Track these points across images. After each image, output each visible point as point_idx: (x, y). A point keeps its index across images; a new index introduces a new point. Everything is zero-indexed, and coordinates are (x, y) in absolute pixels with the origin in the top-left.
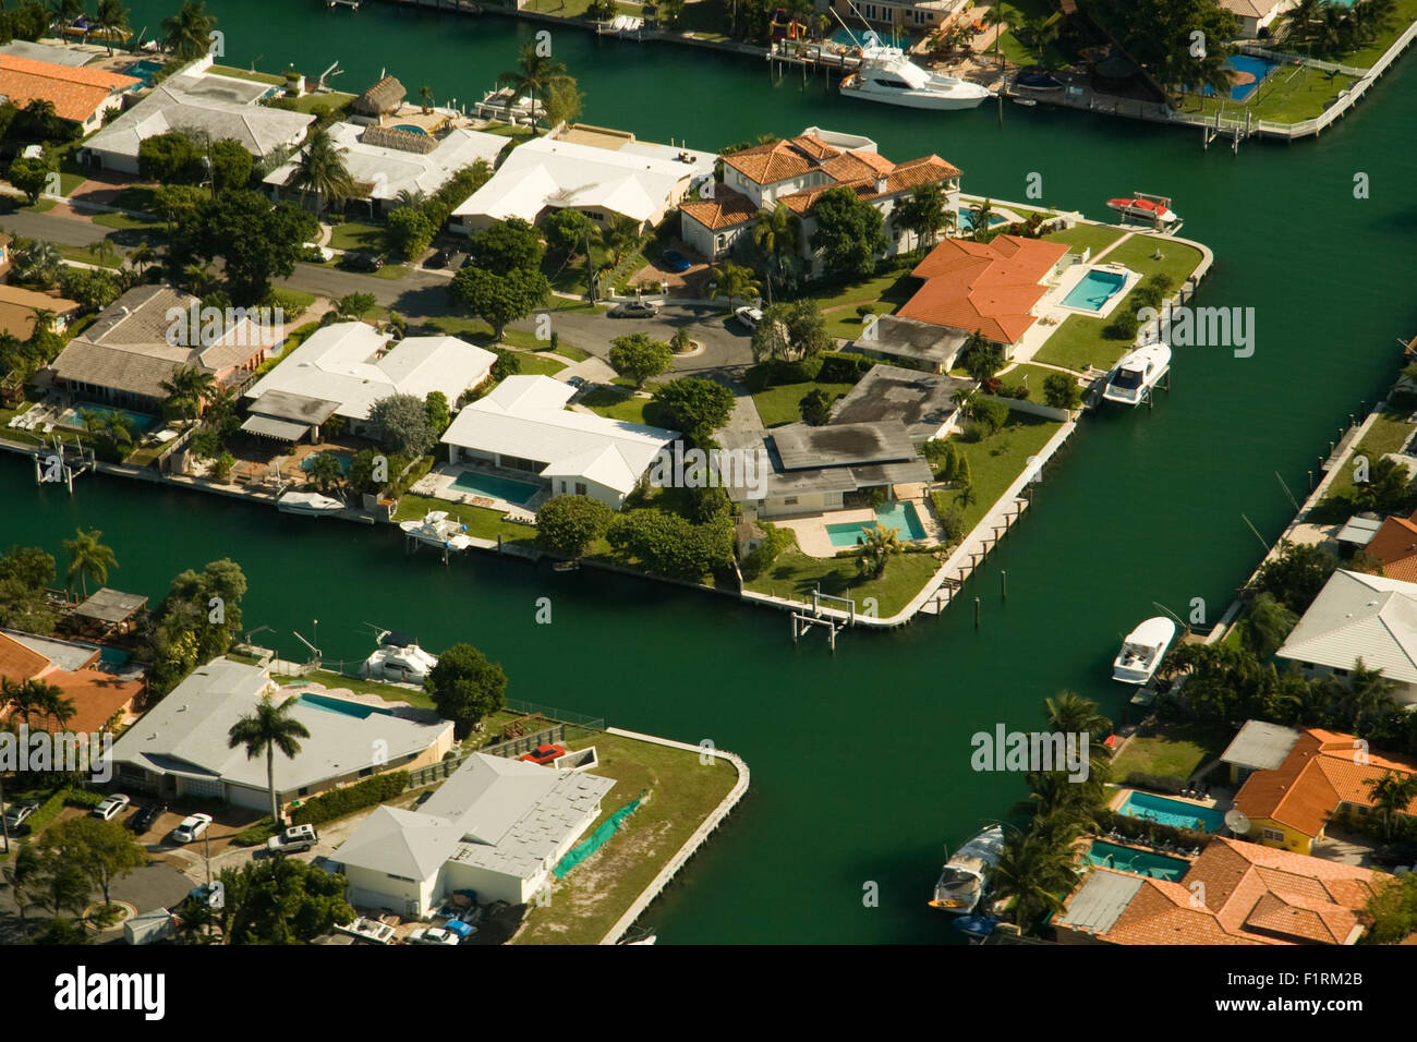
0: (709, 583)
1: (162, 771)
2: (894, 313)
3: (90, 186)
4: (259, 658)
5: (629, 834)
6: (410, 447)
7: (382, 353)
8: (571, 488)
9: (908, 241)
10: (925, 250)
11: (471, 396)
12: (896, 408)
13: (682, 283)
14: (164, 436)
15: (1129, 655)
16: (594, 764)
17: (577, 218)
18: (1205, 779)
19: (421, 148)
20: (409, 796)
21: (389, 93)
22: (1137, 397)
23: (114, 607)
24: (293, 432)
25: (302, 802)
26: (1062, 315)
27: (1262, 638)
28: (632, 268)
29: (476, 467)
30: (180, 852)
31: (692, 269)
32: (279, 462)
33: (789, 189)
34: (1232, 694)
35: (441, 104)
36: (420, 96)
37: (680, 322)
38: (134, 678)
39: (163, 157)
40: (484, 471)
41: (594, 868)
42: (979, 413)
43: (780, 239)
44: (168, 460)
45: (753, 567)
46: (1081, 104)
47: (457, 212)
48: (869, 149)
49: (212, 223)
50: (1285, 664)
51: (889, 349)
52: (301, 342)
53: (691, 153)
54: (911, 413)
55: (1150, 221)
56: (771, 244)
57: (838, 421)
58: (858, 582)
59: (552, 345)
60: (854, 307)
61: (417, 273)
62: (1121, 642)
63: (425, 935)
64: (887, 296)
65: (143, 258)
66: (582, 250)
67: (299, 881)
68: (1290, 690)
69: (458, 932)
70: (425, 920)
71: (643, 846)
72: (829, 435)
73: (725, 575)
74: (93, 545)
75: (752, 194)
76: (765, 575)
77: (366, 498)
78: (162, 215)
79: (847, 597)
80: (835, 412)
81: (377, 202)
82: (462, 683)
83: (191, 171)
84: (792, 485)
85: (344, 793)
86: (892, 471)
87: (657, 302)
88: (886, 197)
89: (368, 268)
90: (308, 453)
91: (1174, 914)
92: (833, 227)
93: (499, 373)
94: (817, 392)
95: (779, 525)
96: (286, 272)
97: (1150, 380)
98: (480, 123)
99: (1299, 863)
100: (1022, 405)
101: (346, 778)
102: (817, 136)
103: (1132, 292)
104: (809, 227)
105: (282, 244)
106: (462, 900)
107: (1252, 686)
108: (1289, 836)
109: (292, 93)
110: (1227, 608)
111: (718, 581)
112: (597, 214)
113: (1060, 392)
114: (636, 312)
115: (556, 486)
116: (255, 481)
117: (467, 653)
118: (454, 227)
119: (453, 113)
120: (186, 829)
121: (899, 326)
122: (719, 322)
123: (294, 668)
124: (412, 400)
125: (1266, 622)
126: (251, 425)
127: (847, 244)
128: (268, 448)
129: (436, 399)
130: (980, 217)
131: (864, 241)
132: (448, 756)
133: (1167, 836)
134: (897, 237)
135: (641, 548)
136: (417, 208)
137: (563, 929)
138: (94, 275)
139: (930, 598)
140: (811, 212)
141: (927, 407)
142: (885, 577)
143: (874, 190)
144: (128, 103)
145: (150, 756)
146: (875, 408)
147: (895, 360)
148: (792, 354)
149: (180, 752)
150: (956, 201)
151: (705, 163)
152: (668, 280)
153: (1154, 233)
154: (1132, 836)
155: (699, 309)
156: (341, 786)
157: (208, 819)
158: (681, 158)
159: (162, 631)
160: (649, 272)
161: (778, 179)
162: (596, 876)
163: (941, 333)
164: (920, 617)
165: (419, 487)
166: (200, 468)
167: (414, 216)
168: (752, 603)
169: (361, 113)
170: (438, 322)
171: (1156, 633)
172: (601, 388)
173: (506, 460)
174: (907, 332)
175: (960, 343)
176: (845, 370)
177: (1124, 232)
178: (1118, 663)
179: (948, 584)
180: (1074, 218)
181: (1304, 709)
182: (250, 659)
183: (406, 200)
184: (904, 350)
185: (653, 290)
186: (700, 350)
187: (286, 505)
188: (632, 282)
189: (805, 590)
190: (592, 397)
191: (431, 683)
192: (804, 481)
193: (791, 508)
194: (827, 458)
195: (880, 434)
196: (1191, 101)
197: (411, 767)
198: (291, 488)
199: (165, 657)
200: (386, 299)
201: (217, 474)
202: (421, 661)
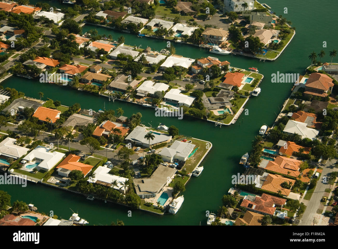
0: (202, 118)
1: (134, 141)
2: (222, 82)
3: (110, 60)
4: (143, 126)
5: (197, 152)
6: (160, 98)
7: (154, 85)
8: (182, 105)
9: (223, 72)
10: (225, 74)
11: (167, 91)
12: (225, 95)
13: (192, 77)
14: (126, 95)
15: (261, 130)
16: (191, 142)
17: (178, 67)
18: (274, 147)
19: (155, 57)
20: (167, 146)
21: (149, 49)
22: (257, 95)
23: (123, 118)
24: (144, 95)
25: (153, 146)
26: (245, 83)
27: (281, 129)
28: (185, 75)
29: (168, 101)
30: (137, 152)
31: (193, 75)
32: (141, 99)
33: (207, 65)
34: (277, 136)
35: (156, 51)
36: (153, 50)
37: (192, 82)
38: (128, 128)
39: (121, 57)
40: (169, 102)
41: (193, 157)
42: (236, 96)
43: (207, 71)
44: (127, 98)
45: (209, 116)
46: (242, 55)
47: (161, 66)
48: (217, 60)
49: (130, 66)
50: (284, 132)
51: (223, 87)
52: (142, 83)
53: (191, 59)
54: (227, 96)
55: (255, 71)
56: (205, 72)
57: (217, 97)
58: (223, 119)
59: (176, 85)
60: (217, 81)
61: (156, 74)
62: (260, 128)
63: (172, 165)
64: (220, 80)
65: (119, 71)
66: (178, 72)
67: (157, 157)
68: (285, 136)
69: (176, 165)
70: (172, 163)
71: (199, 154)
72: (217, 98)
73: (205, 117)
74: (121, 110)
75: (202, 65)
76: (210, 118)
77: (154, 105)
78: (121, 65)
79: (222, 121)
80: (217, 95)
81: (149, 64)
82: (173, 131)
83: (125, 59)
84: (213, 105)
85: (159, 145)
86: (226, 104)
87: (189, 79)
88: (220, 66)
89: (149, 73)
90: (145, 98)
91: (274, 166)
92: (214, 70)
93: (170, 88)
94: (214, 93)
95: (211, 111)
96: (140, 73)
97: (258, 93)
98: (161, 54)
99: (289, 159)
100: (241, 95)
101: (158, 143)
102: (210, 57)
103: (254, 80)
104: (210, 70)
105: (139, 69)
106: (176, 160)
107: (280, 135)
108: (287, 155)
109: (135, 49)
110: (273, 124)
111: (204, 118)
112: (180, 67)
113: (247, 94)
114: (187, 81)
115: (180, 104)
116: (139, 102)
117: (173, 126)
118: (160, 68)
119: (157, 52)
120: (138, 149)
121: (224, 84)
122: (198, 82)
123: (148, 128)
124: (160, 92)
125: (281, 126)
126: (137, 94)
127: (216, 72)
128: (140, 97)
129: (163, 91)
130: (233, 70)
131: (218, 72)
132: (171, 141)
133: (270, 155)
134: (221, 72)
135: (194, 113)
136: (156, 65)
137: (190, 165)
138: (114, 73)
139: (233, 122)
140: (211, 68)
141: (229, 95)
142: (226, 118)
143: (219, 65)
144: (114, 49)
145: (132, 139)
146: (222, 95)
147: (223, 89)
148: (210, 87)
149: (136, 138)
150: (230, 67)
151: (193, 60)
152: (191, 76)
153: (255, 73)
154: (266, 155)
155: (195, 81)
156: (157, 144)
157: (140, 148)
158: (190, 60)
159: (132, 122)
160: (187, 75)
161: (205, 63)
162: (194, 158)
163: (230, 85)
164: (232, 124)
165: (161, 103)
166: (131, 100)
167: (156, 66)
168: (208, 121)
169: (145, 52)
170: (160, 81)
171: (264, 127)
172: (183, 91)
173: (173, 100)
174: (225, 85)
175: (232, 87)
176: (217, 90)
177: (251, 72)
178: (260, 131)
179: (235, 120)
180: (244, 70)
181: (287, 138)
182: (142, 126)
183: (154, 64)
184: (225, 87)
185: (188, 78)
186: (196, 86)
187: (144, 105)
188: (185, 76)
189: (216, 120)
190: (183, 92)
191: (169, 131)
192: (214, 105)
193: (212, 108)
194: (217, 102)
195: (224, 99)
196: (258, 55)
197: (167, 142)
198: (144, 103)
199: (132, 125)
200: (153, 78)
201: (133, 100)
202: (166, 128)
